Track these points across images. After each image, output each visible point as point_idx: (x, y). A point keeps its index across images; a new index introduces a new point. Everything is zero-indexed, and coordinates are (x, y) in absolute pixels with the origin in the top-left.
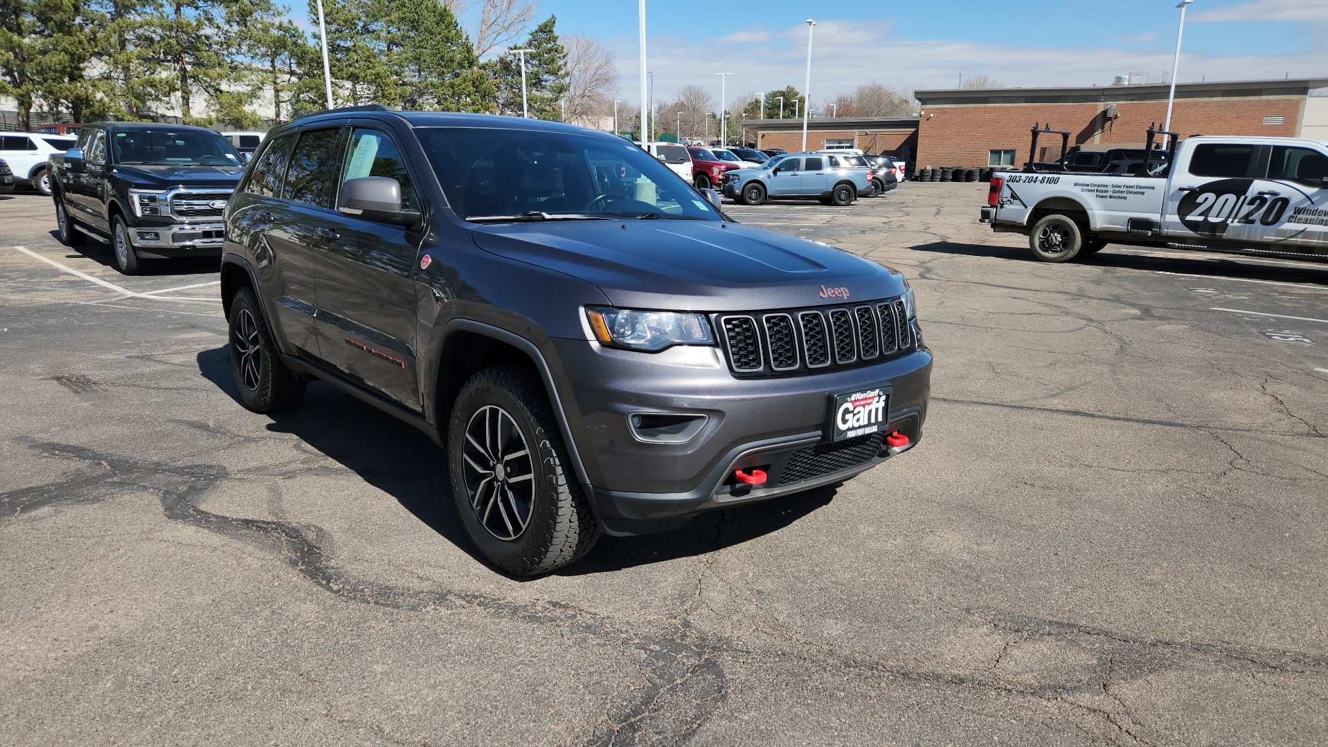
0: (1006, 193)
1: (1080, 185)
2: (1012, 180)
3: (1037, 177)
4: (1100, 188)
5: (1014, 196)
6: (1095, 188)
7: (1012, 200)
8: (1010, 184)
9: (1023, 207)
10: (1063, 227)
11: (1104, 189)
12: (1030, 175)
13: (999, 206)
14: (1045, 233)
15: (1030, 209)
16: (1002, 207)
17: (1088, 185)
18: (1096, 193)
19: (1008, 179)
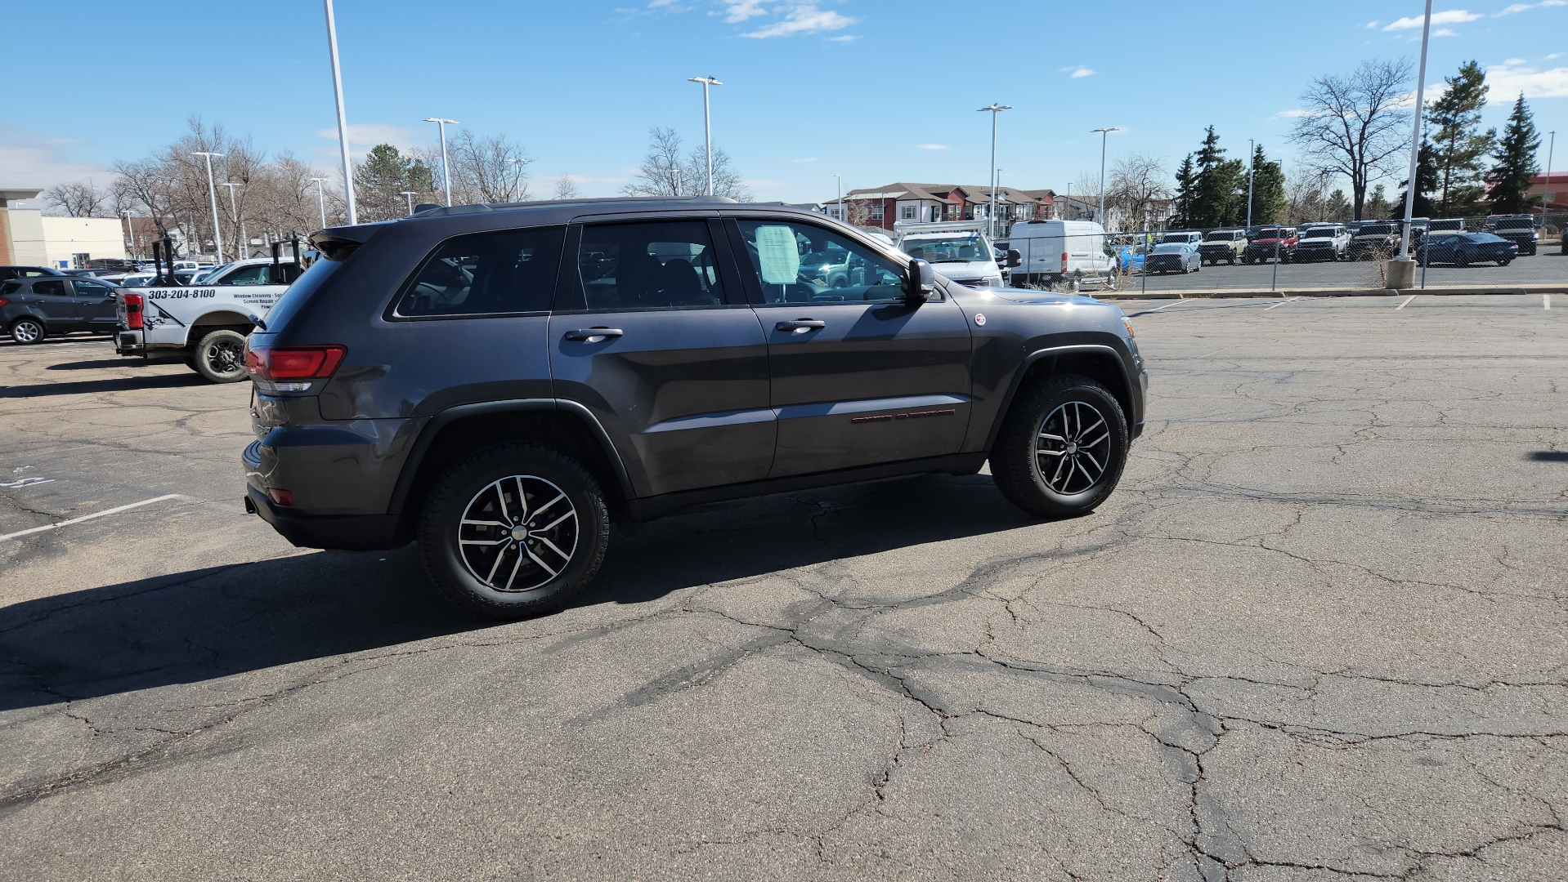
0: (151, 312)
1: (241, 296)
2: (158, 296)
3: (187, 292)
4: (263, 299)
5: (164, 315)
6: (258, 299)
7: (162, 319)
8: (154, 300)
9: (179, 326)
10: (233, 343)
11: (268, 299)
12: (177, 289)
13: (146, 327)
14: (213, 352)
15: (188, 327)
16: (150, 328)
17: (249, 296)
18: (260, 304)
19: (150, 295)
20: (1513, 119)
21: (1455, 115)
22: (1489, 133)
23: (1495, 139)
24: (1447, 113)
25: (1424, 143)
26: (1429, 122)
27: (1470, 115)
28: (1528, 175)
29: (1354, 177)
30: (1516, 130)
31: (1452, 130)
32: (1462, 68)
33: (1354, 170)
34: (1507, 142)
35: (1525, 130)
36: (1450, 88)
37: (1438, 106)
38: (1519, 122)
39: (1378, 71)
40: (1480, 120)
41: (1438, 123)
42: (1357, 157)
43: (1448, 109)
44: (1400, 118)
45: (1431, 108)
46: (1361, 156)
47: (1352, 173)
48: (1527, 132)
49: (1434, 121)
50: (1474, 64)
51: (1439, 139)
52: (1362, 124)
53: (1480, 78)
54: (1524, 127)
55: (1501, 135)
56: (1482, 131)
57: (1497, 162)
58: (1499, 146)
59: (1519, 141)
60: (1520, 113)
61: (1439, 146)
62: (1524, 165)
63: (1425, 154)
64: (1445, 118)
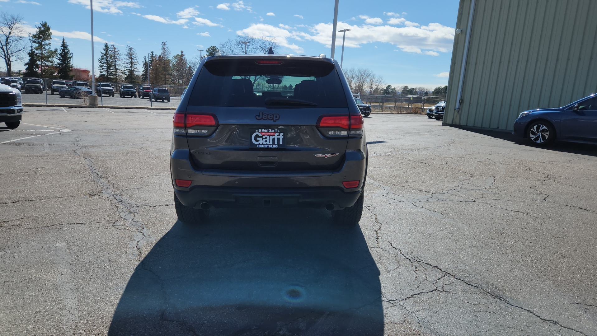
20: (62, 47)
21: (42, 41)
22: (55, 50)
23: (57, 52)
24: (39, 39)
25: (32, 50)
26: (32, 42)
27: (47, 42)
28: (70, 67)
29: (5, 59)
30: (64, 50)
31: (41, 47)
32: (42, 23)
33: (5, 55)
34: (61, 54)
35: (67, 51)
36: (38, 30)
37: (34, 36)
38: (64, 47)
39: (10, 17)
40: (51, 45)
41: (35, 43)
42: (6, 51)
43: (39, 38)
44: (21, 38)
45: (32, 37)
46: (7, 51)
47: (4, 57)
48: (68, 52)
49: (34, 42)
50: (46, 23)
51: (37, 49)
52: (6, 38)
53: (49, 29)
54: (66, 50)
55: (59, 52)
56: (53, 49)
57: (58, 61)
58: (58, 55)
59: (65, 55)
60: (64, 45)
61: (37, 52)
62: (68, 64)
63: (31, 54)
64: (38, 41)
